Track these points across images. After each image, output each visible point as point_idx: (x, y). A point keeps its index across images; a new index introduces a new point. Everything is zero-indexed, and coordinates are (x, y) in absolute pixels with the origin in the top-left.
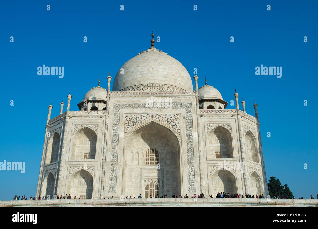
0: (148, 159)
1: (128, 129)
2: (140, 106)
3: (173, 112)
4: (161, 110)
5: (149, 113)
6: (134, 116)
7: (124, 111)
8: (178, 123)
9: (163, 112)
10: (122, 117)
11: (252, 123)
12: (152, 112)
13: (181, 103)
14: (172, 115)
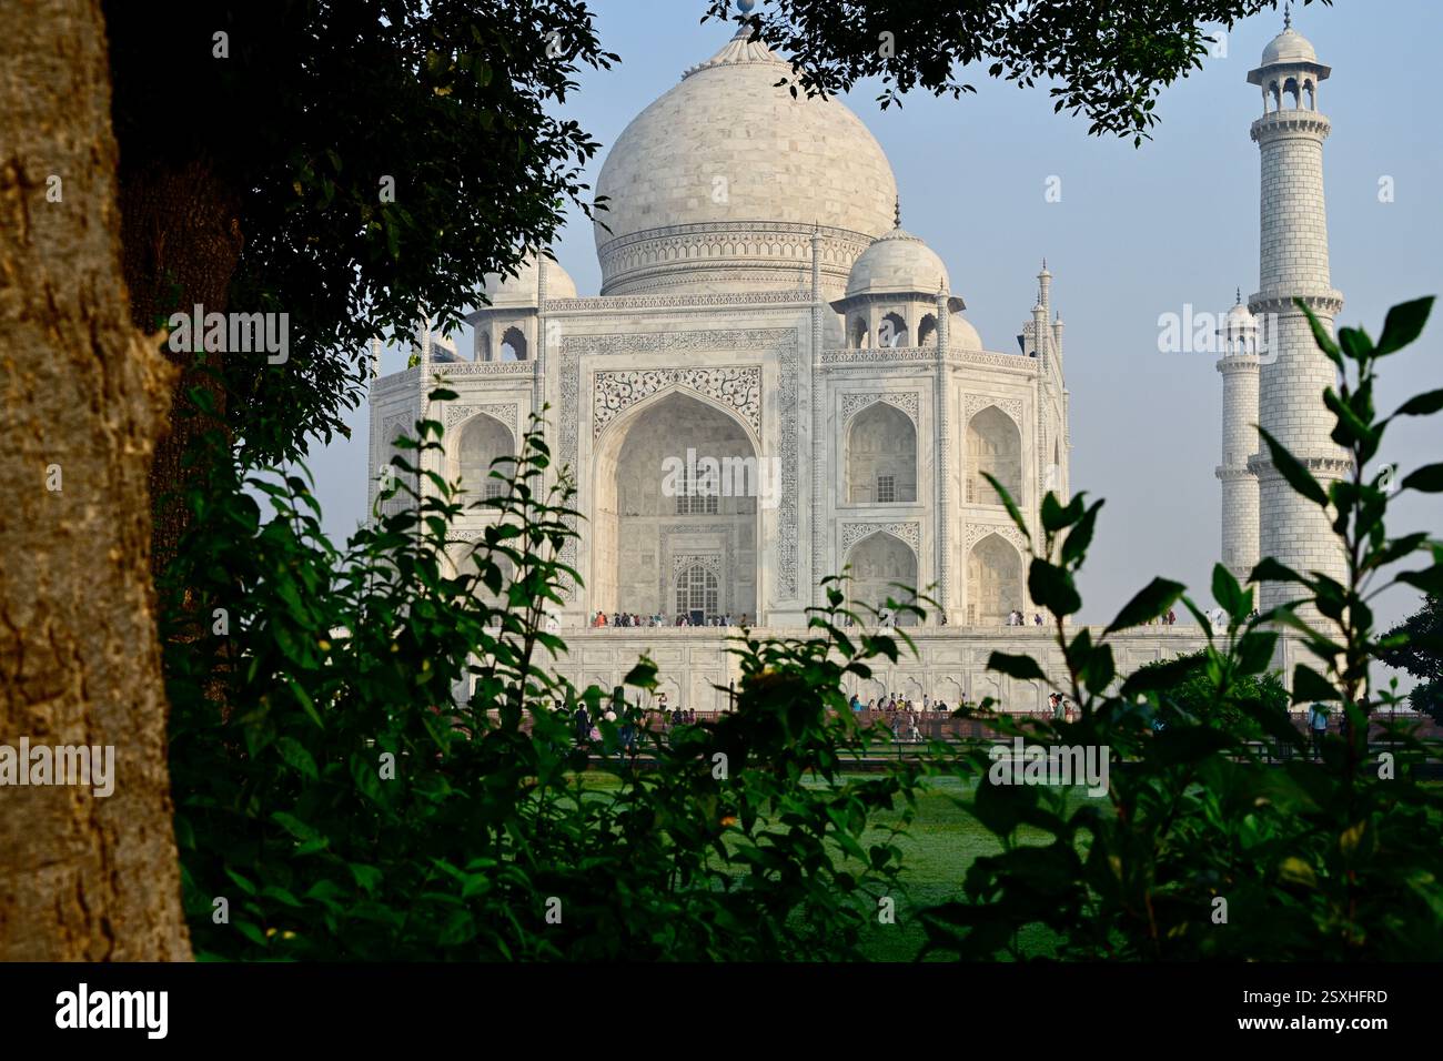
2: (639, 344)
3: (739, 362)
4: (701, 357)
5: (666, 365)
6: (623, 376)
7: (592, 362)
8: (755, 396)
9: (708, 363)
10: (586, 380)
11: (1007, 379)
12: (675, 364)
13: (764, 332)
14: (737, 371)
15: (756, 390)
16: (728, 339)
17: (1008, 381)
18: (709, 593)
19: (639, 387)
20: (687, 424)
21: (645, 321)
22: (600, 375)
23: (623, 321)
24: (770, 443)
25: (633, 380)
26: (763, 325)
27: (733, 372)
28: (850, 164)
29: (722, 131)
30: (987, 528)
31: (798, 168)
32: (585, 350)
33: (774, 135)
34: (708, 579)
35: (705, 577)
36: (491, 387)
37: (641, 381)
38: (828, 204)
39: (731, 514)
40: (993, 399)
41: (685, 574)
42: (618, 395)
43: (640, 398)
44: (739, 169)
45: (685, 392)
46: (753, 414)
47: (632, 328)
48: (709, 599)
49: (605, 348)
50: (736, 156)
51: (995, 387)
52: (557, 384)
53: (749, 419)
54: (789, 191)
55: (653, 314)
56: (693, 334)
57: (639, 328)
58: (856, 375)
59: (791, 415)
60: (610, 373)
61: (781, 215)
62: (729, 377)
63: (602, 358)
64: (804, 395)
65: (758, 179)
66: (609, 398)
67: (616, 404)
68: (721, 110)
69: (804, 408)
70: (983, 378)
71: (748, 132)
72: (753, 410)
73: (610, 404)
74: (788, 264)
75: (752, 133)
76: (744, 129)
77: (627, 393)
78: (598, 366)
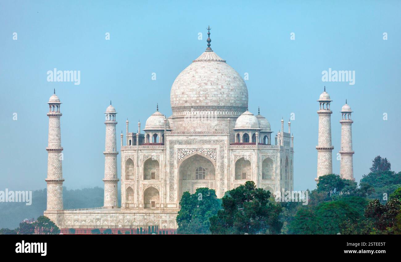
0: (198, 175)
1: (181, 159)
2: (188, 143)
3: (211, 147)
4: (203, 146)
5: (194, 147)
6: (185, 150)
7: (177, 146)
8: (215, 155)
9: (204, 147)
10: (176, 150)
11: (271, 151)
12: (196, 148)
13: (217, 141)
14: (211, 149)
15: (215, 154)
16: (209, 142)
17: (272, 151)
19: (188, 152)
20: (198, 159)
21: (189, 137)
22: (179, 149)
23: (184, 137)
24: (218, 166)
25: (187, 151)
27: (210, 150)
28: (236, 90)
29: (205, 83)
30: (267, 185)
31: (223, 93)
32: (176, 144)
33: (218, 84)
36: (154, 151)
37: (189, 151)
38: (231, 101)
39: (208, 180)
40: (268, 156)
42: (183, 154)
43: (188, 155)
44: (209, 93)
45: (199, 154)
46: (214, 159)
47: (187, 139)
49: (180, 143)
50: (208, 90)
51: (269, 153)
52: (169, 151)
53: (213, 160)
54: (221, 98)
55: (191, 136)
56: (201, 141)
57: (188, 139)
58: (238, 151)
59: (223, 160)
60: (182, 149)
61: (219, 104)
62: (209, 151)
63: (180, 145)
64: (226, 155)
65: (214, 96)
66: (181, 155)
67: (183, 156)
68: (204, 77)
69: (226, 158)
70: (266, 151)
71: (211, 84)
72: (214, 158)
73: (181, 156)
74: (221, 116)
75: (212, 84)
76: (210, 83)
77: (185, 154)
78: (179, 147)
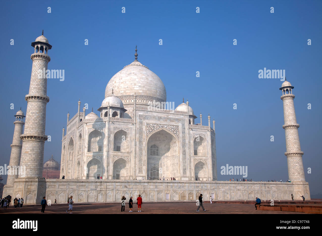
16: (172, 120)
18: (157, 173)
22: (147, 124)
24: (181, 142)
25: (154, 126)
26: (178, 118)
34: (157, 170)
35: (156, 169)
36: (124, 124)
41: (152, 168)
42: (152, 129)
43: (156, 130)
45: (164, 130)
46: (177, 136)
48: (157, 174)
52: (138, 125)
56: (166, 118)
57: (156, 115)
58: (196, 130)
60: (150, 124)
62: (173, 127)
63: (148, 120)
69: (187, 135)
73: (150, 130)
78: (147, 122)
